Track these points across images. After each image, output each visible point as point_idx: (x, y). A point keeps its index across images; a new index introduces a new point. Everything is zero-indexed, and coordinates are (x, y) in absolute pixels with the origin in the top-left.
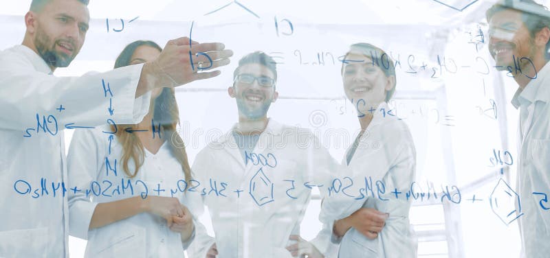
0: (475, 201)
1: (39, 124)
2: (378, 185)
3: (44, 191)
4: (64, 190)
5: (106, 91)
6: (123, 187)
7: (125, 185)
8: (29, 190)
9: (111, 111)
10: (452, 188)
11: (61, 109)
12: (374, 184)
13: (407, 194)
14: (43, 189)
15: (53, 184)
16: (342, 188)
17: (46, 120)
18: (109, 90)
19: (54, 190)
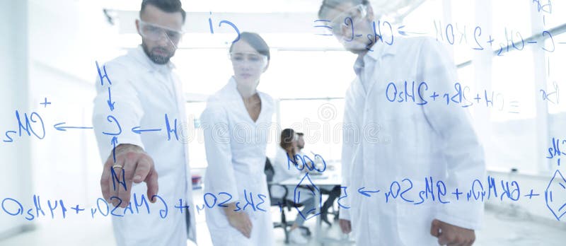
0: (532, 196)
1: (20, 124)
2: (438, 186)
3: (39, 211)
4: (64, 210)
5: (102, 78)
6: (136, 204)
7: (139, 203)
8: (21, 210)
9: (111, 105)
10: (512, 185)
11: (46, 103)
12: (435, 185)
13: (468, 194)
14: (37, 209)
15: (49, 202)
16: (400, 192)
17: (29, 120)
18: (106, 76)
19: (51, 210)
